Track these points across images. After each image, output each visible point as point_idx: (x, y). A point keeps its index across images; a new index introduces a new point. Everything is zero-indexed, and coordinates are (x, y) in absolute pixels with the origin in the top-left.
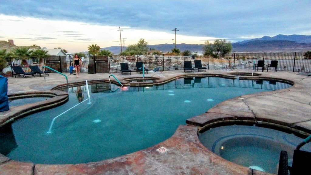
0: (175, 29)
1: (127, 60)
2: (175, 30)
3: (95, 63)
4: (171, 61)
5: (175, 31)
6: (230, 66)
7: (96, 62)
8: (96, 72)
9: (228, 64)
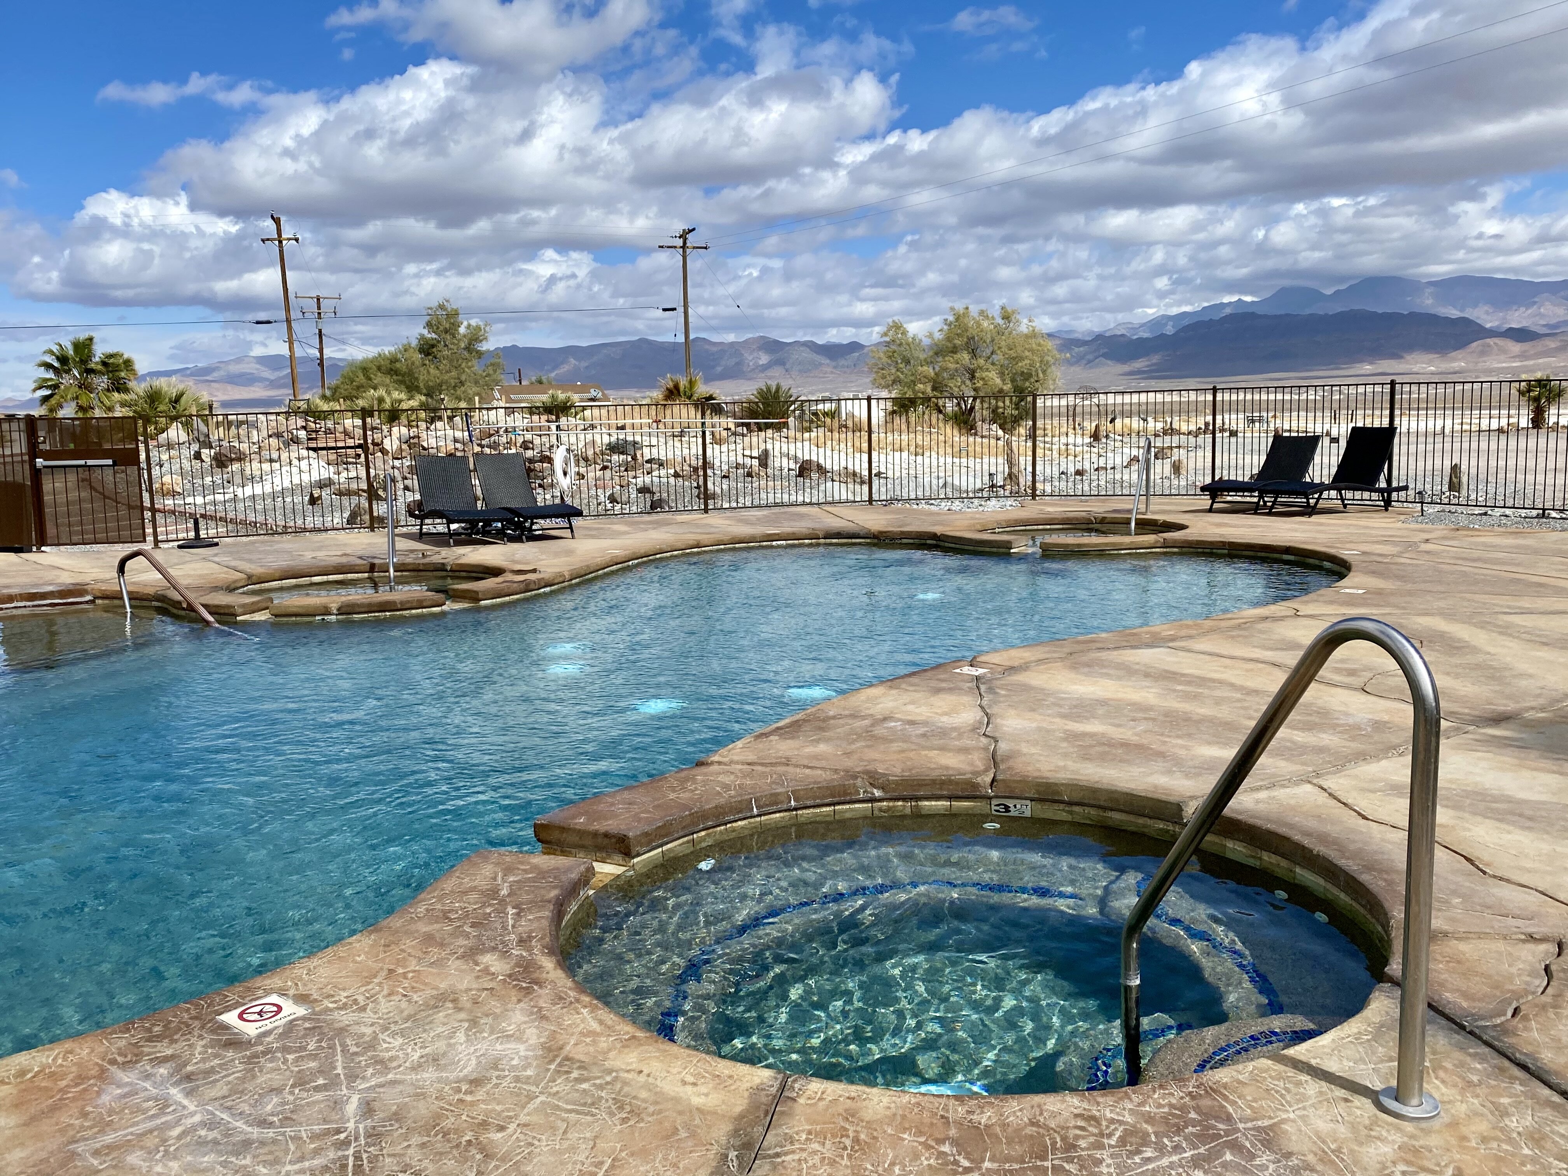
0: (684, 236)
1: (315, 450)
2: (680, 242)
3: (36, 474)
4: (634, 458)
5: (684, 247)
6: (1011, 477)
7: (40, 462)
8: (42, 541)
9: (1000, 467)
